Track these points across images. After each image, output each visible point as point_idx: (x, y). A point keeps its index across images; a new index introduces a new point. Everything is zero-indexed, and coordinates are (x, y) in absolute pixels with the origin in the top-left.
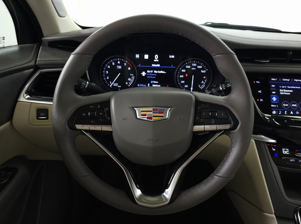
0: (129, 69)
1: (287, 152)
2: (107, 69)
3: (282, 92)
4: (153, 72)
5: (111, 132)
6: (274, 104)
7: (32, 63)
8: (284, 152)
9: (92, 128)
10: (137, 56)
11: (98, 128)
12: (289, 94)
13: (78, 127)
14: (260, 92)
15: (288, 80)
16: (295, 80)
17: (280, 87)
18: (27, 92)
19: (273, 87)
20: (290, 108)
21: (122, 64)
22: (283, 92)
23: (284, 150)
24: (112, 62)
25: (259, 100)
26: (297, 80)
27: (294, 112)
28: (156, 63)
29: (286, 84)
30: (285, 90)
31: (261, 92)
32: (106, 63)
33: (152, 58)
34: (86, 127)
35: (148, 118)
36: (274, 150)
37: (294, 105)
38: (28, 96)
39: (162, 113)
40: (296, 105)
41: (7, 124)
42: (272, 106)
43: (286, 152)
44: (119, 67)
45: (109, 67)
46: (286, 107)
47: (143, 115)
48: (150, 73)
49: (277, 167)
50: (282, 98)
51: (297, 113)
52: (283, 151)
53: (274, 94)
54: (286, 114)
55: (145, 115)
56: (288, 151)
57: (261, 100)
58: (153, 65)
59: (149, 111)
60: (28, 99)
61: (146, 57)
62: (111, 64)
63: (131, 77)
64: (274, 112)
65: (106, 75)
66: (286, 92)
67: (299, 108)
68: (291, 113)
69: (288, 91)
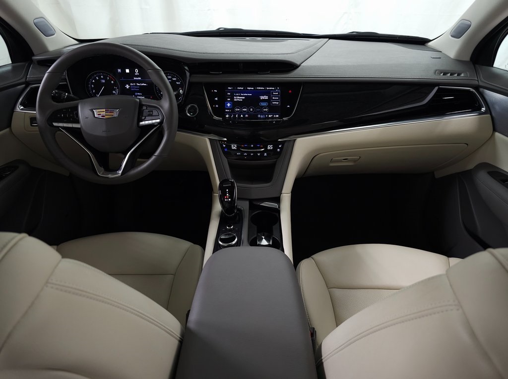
0: (112, 82)
2: (92, 83)
4: (136, 84)
5: (79, 128)
6: (228, 109)
7: (23, 80)
9: (65, 125)
10: (119, 70)
11: (70, 125)
12: (241, 100)
13: (55, 124)
14: (216, 99)
15: (242, 88)
17: (235, 94)
18: (22, 104)
19: (229, 95)
20: (241, 112)
21: (105, 78)
22: (237, 99)
24: (96, 77)
25: (215, 106)
26: (249, 88)
27: (244, 115)
28: (137, 76)
29: (241, 92)
30: (238, 97)
32: (90, 77)
33: (132, 72)
34: (61, 125)
35: (102, 116)
36: (224, 146)
37: (244, 110)
38: (22, 107)
39: (113, 113)
40: (246, 110)
41: (8, 130)
42: (226, 110)
43: (234, 147)
44: (103, 81)
45: (94, 81)
46: (238, 111)
47: (99, 115)
48: (133, 86)
49: (227, 160)
50: (235, 104)
51: (247, 116)
52: (232, 147)
53: (229, 101)
54: (237, 117)
55: (100, 114)
56: (236, 147)
57: (217, 106)
58: (135, 78)
59: (103, 112)
60: (22, 109)
61: (127, 71)
62: (95, 79)
63: (115, 90)
64: (227, 116)
65: (92, 89)
66: (239, 99)
67: (248, 112)
68: (242, 116)
69: (241, 98)
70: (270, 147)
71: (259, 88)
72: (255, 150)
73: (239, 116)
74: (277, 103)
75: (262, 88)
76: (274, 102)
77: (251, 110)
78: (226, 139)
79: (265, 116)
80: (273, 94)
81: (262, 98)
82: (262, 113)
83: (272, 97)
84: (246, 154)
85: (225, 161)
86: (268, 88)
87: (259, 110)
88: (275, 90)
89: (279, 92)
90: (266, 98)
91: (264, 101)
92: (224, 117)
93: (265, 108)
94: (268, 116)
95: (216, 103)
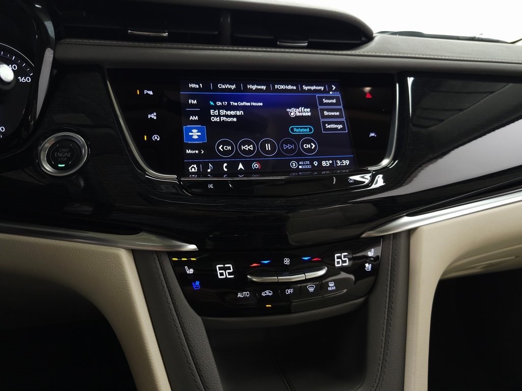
1: (230, 274)
3: (217, 116)
6: (193, 147)
8: (222, 274)
12: (235, 119)
14: (153, 116)
15: (233, 87)
16: (250, 86)
17: (212, 103)
19: (192, 106)
20: (237, 155)
22: (219, 116)
23: (220, 268)
25: (150, 138)
26: (254, 87)
27: (247, 165)
29: (228, 96)
30: (223, 112)
31: (155, 118)
36: (191, 271)
37: (246, 147)
40: (251, 147)
42: (189, 151)
43: (224, 272)
46: (226, 153)
49: (202, 320)
50: (216, 131)
51: (256, 166)
52: (219, 272)
53: (194, 122)
54: (226, 170)
56: (231, 271)
57: (156, 138)
64: (193, 169)
66: (227, 116)
67: (258, 155)
68: (241, 166)
69: (233, 113)
70: (342, 260)
71: (282, 87)
72: (301, 277)
73: (233, 166)
74: (340, 127)
75: (290, 87)
76: (330, 123)
77: (268, 147)
78: (192, 247)
79: (312, 164)
80: (322, 104)
81: (294, 112)
82: (300, 155)
83: (323, 110)
84: (268, 293)
85: (196, 324)
86: (306, 88)
87: (289, 147)
88: (325, 91)
89: (337, 98)
90: (307, 112)
91: (300, 120)
92: (182, 171)
93: (309, 142)
94: (320, 164)
95: (152, 127)
